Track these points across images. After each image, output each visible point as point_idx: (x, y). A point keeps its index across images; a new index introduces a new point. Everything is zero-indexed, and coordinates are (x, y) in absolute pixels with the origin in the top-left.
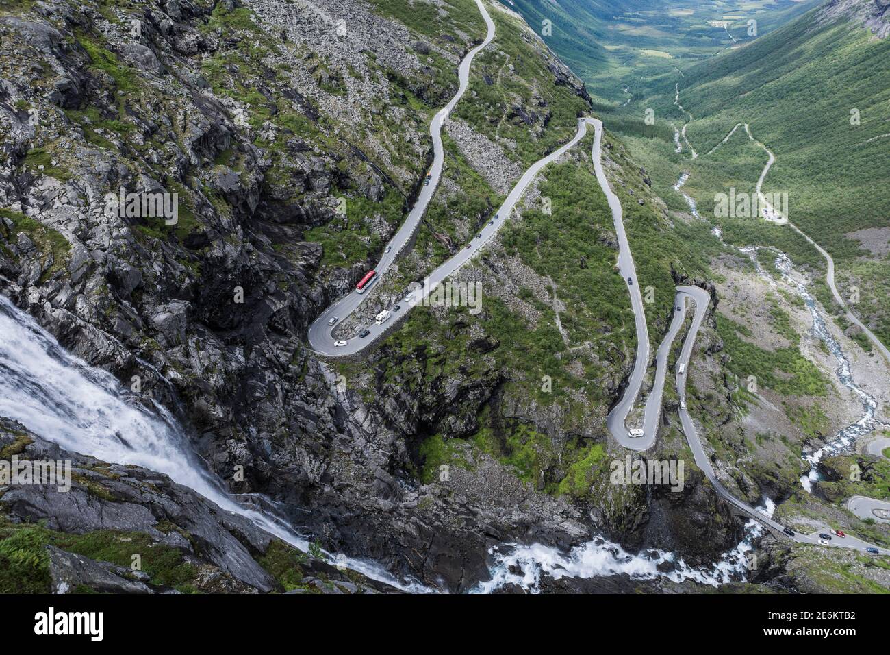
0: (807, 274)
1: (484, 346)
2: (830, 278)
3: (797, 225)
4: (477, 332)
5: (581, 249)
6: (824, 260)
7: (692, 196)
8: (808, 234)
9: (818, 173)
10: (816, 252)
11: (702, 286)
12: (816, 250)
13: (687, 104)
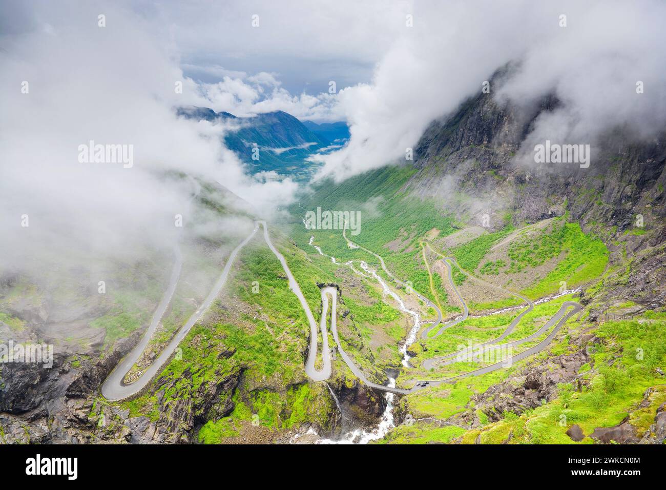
0: (374, 267)
1: (228, 355)
2: (384, 266)
3: (364, 247)
4: (221, 347)
5: (270, 285)
6: (378, 260)
7: (318, 246)
8: (369, 250)
9: (365, 224)
10: (375, 257)
11: (332, 285)
12: (374, 256)
13: (305, 206)
